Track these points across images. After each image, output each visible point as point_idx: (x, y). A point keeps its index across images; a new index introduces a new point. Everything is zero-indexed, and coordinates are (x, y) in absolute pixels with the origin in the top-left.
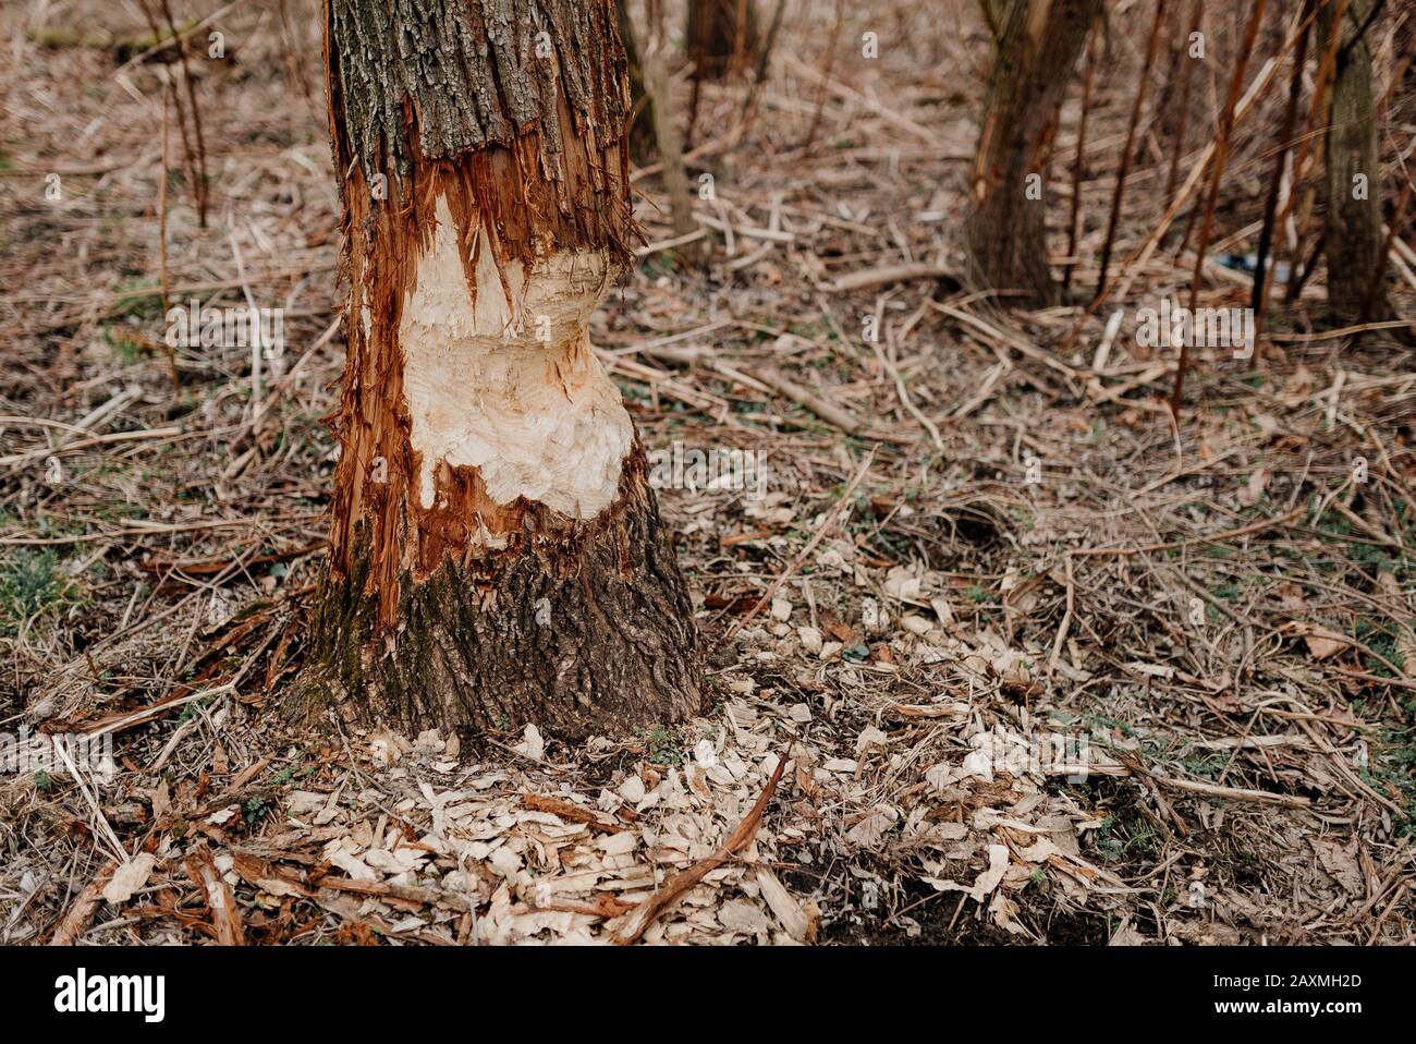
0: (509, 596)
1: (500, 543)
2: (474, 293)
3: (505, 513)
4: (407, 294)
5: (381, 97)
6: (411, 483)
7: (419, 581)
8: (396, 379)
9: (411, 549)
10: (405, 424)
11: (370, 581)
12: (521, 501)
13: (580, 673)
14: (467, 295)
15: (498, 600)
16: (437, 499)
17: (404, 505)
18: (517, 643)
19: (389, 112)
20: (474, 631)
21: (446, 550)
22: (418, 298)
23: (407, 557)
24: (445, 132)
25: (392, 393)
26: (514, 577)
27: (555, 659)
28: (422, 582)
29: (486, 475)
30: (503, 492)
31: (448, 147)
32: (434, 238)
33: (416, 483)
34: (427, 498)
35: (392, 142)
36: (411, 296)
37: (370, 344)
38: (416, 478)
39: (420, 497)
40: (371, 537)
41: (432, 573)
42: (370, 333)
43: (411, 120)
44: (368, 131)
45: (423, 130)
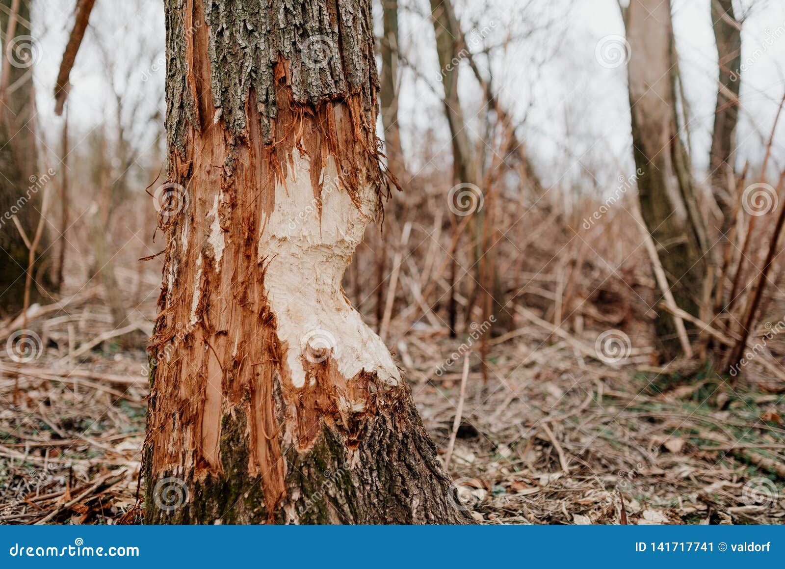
0: (368, 452)
1: (359, 407)
2: (320, 209)
3: (353, 385)
4: (264, 215)
5: (257, 59)
6: (281, 368)
7: (304, 450)
8: (256, 286)
9: (291, 425)
10: (268, 320)
11: (251, 465)
12: (363, 373)
13: (425, 509)
14: (315, 213)
15: (361, 458)
16: (307, 378)
17: (279, 388)
18: (378, 494)
19: (263, 68)
20: (353, 486)
21: (322, 419)
22: (275, 217)
23: (288, 433)
24: (311, 84)
25: (254, 296)
26: (373, 435)
27: (408, 500)
28: (307, 450)
29: (336, 355)
30: (348, 369)
31: (313, 95)
32: (292, 167)
33: (285, 368)
34: (298, 379)
35: (264, 92)
36: (269, 215)
37: (221, 263)
38: (285, 364)
39: (291, 380)
40: (244, 426)
41: (314, 441)
42: (221, 255)
43: (283, 75)
44: (241, 85)
45: (293, 81)
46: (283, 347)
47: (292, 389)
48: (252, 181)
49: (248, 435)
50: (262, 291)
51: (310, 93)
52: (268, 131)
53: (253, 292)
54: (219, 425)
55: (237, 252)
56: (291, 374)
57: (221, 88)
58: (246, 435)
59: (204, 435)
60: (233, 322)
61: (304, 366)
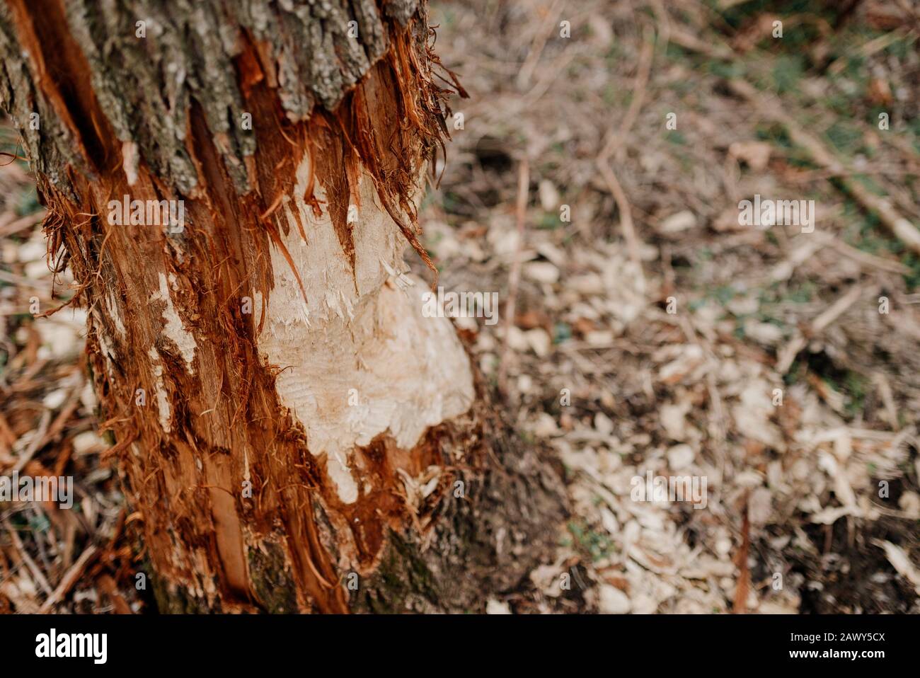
1: (431, 489)
2: (353, 257)
3: (419, 452)
4: (256, 296)
5: (194, 54)
6: (322, 488)
7: (369, 571)
9: (346, 549)
11: (299, 598)
12: (429, 432)
14: (345, 264)
15: (437, 531)
16: (360, 487)
17: (323, 514)
19: (212, 69)
21: (386, 527)
23: (344, 558)
24: (318, 75)
28: (372, 570)
29: (394, 431)
31: (325, 95)
32: (298, 217)
33: (327, 485)
34: (347, 492)
35: (223, 116)
36: (266, 296)
37: (196, 363)
38: (325, 479)
39: (338, 497)
40: (281, 558)
41: (379, 555)
42: (193, 354)
43: (259, 77)
44: (168, 107)
45: (282, 80)
46: (320, 461)
47: (341, 508)
48: (225, 252)
49: (289, 568)
50: (275, 399)
51: (318, 94)
52: (244, 179)
53: (261, 403)
54: (244, 560)
55: (221, 354)
56: (337, 489)
57: (124, 109)
58: (286, 570)
59: (224, 556)
60: (235, 438)
61: (354, 476)
